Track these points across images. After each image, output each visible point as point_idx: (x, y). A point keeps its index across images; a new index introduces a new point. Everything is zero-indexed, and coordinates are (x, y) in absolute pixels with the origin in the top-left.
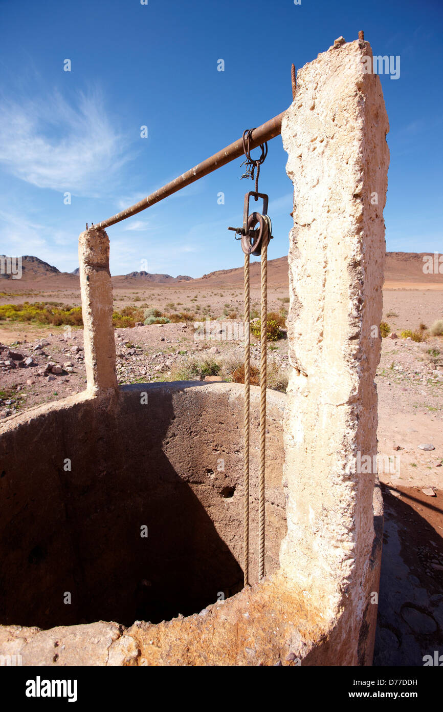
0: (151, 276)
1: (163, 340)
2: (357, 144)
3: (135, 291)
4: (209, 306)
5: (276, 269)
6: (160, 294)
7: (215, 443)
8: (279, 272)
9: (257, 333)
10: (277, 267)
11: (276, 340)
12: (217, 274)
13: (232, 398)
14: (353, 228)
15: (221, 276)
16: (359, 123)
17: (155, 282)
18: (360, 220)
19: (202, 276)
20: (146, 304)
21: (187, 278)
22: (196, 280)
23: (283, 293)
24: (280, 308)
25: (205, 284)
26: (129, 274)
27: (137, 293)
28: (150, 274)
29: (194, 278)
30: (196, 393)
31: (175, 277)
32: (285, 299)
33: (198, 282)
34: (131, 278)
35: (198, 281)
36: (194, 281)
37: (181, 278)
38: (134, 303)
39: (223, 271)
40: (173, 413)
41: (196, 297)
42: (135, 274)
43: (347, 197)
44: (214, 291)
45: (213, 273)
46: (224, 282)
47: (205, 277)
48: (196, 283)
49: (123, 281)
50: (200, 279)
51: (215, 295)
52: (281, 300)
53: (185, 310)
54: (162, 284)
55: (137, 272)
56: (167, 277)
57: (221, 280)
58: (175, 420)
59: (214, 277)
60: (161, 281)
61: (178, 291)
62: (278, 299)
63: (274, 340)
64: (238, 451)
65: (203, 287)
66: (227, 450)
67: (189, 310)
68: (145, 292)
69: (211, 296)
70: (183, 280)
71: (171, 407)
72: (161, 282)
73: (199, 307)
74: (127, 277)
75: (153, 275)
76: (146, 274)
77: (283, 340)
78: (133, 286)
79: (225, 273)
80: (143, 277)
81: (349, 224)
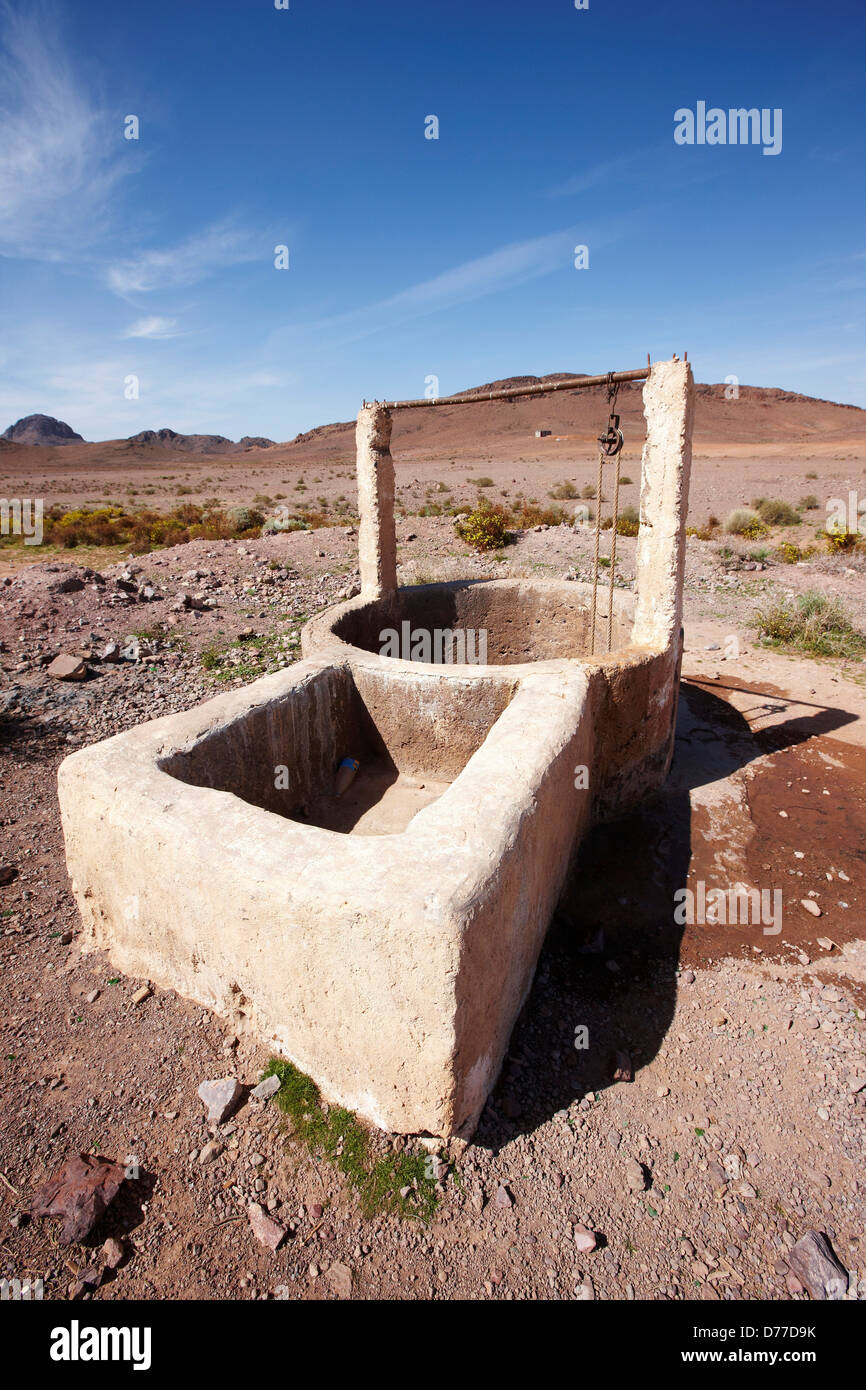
0: (184, 439)
1: (322, 555)
2: (683, 412)
3: (168, 474)
4: (342, 499)
5: (445, 419)
6: (222, 478)
7: (502, 645)
8: (449, 426)
9: (472, 537)
10: (445, 416)
11: (501, 547)
12: (325, 431)
13: (522, 592)
14: (680, 450)
15: (333, 436)
16: (684, 402)
17: (194, 452)
18: (682, 447)
19: (293, 437)
20: (216, 500)
21: (263, 443)
22: (283, 445)
23: (472, 469)
24: (478, 498)
25: (302, 455)
26: (136, 437)
27: (173, 478)
28: (181, 435)
29: (278, 442)
30: (481, 590)
31: (237, 440)
32: (481, 480)
33: (287, 451)
34: (143, 446)
35: (286, 449)
36: (278, 449)
37: (249, 443)
38: (180, 498)
39: (338, 425)
40: (455, 614)
41: (301, 482)
42: (147, 436)
43: (677, 436)
44: (334, 468)
45: (317, 431)
46: (340, 450)
47: (301, 438)
48: (283, 452)
49: (125, 452)
50: (291, 444)
51: (339, 476)
52: (474, 482)
53: (298, 507)
54: (209, 456)
55: (152, 432)
56: (219, 441)
57: (334, 446)
58: (458, 622)
59: (318, 439)
60: (207, 451)
61: (258, 471)
62: (469, 481)
63: (498, 547)
64: (528, 650)
65: (302, 460)
66: (515, 651)
67: (306, 507)
68: (189, 475)
69: (331, 478)
70: (255, 448)
71: (453, 607)
72: (207, 453)
73: (323, 501)
74: (132, 443)
75: (187, 437)
76: (173, 435)
77: (511, 546)
78: (149, 463)
79: (341, 430)
80: (167, 443)
81: (678, 448)
